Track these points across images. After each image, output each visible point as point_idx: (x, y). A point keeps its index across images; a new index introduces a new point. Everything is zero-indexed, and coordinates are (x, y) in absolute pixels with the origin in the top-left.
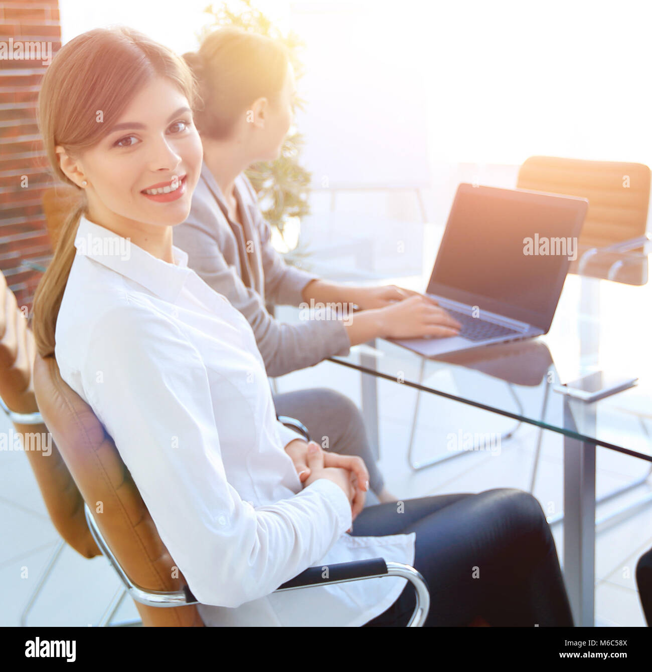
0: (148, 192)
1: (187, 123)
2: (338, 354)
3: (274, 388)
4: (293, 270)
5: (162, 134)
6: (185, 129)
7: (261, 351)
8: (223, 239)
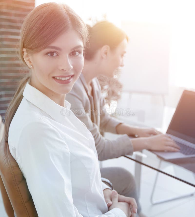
0: (56, 78)
1: (80, 52)
2: (128, 154)
3: (101, 165)
4: (113, 118)
5: (68, 55)
6: (78, 55)
7: (97, 148)
8: (85, 102)
